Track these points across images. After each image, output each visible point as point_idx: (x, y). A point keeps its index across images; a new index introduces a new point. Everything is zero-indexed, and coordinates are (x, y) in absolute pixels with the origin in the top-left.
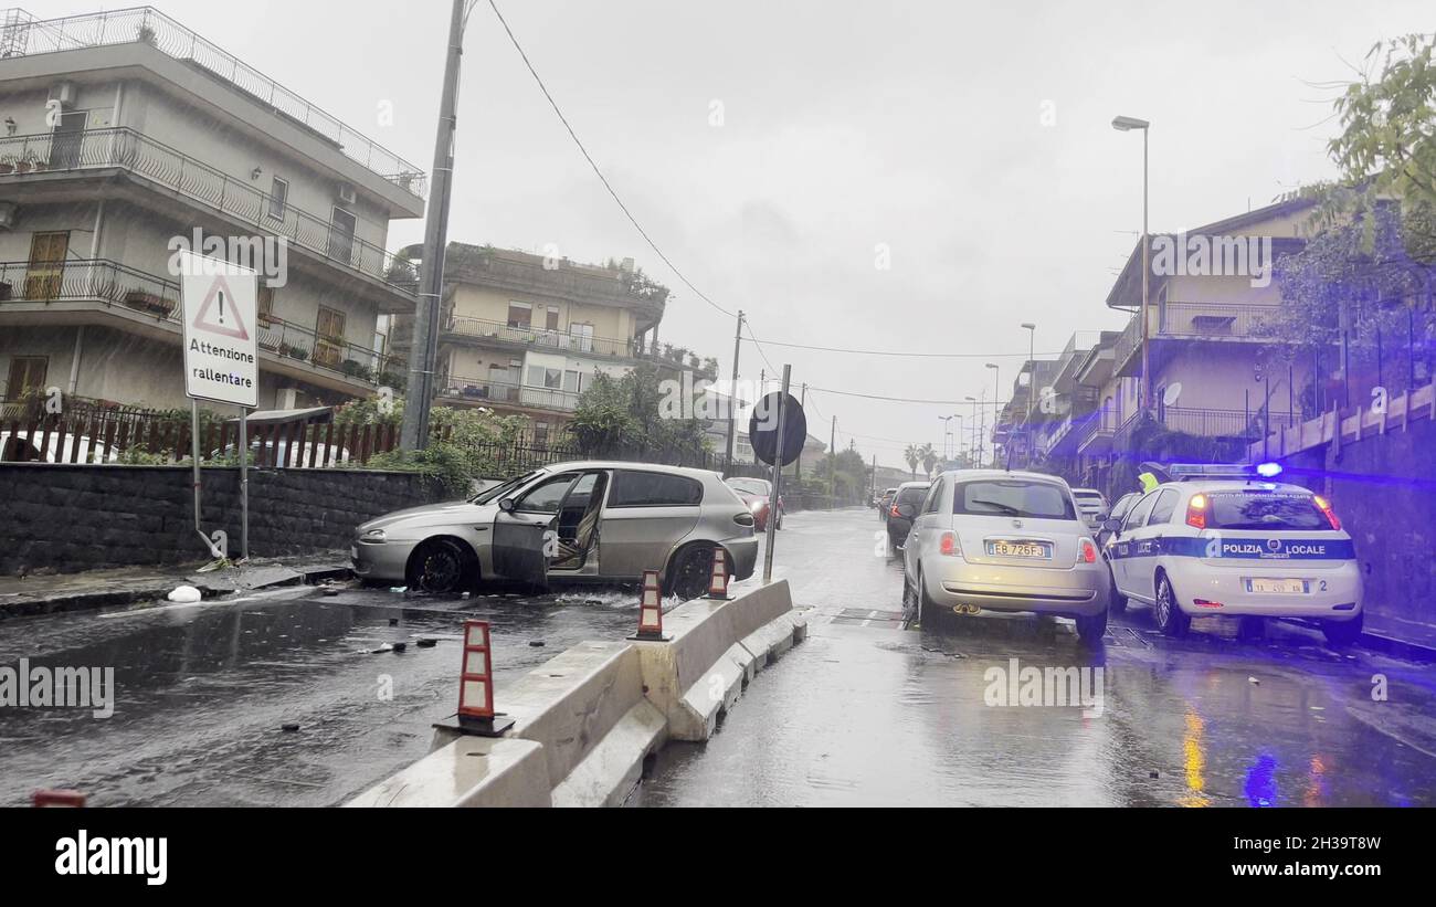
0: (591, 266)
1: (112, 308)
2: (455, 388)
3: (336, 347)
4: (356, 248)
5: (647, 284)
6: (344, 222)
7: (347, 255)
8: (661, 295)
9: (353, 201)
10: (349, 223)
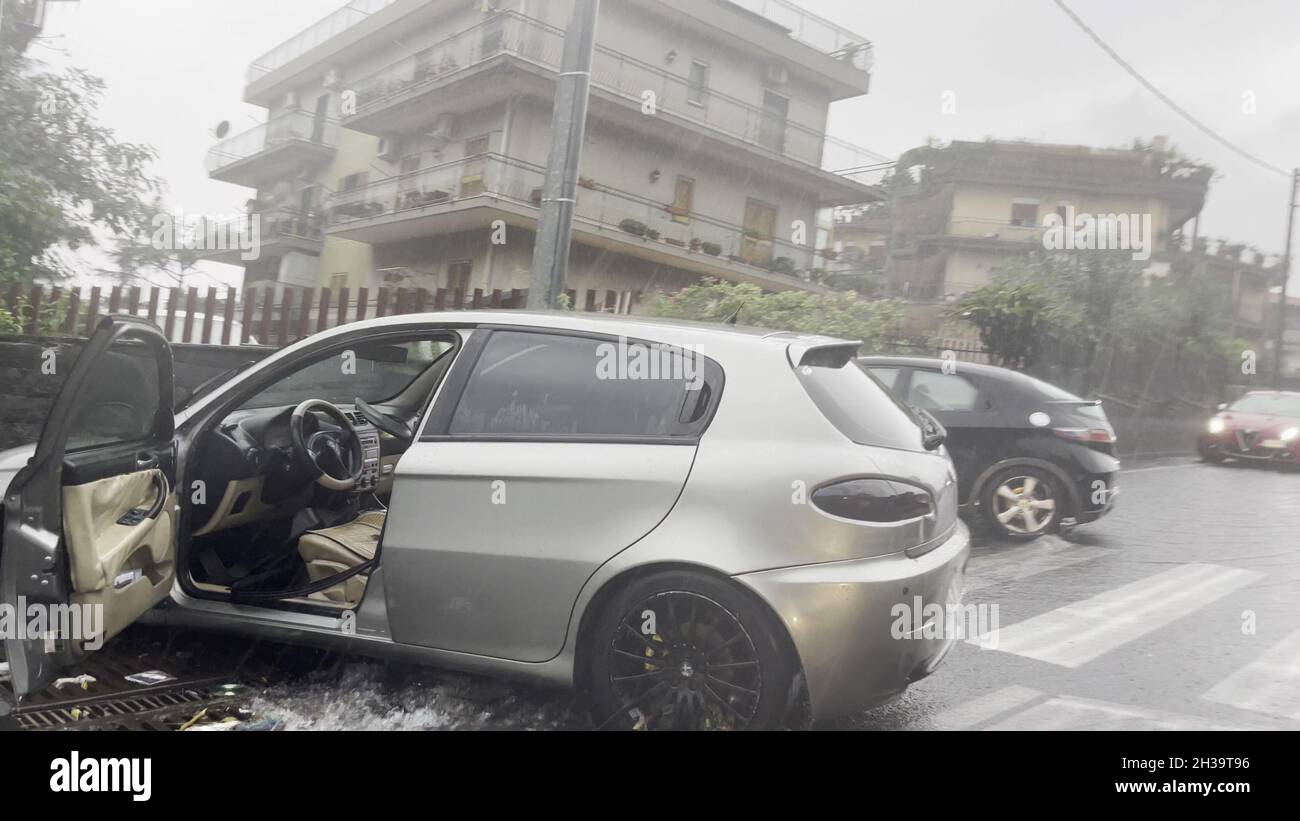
0: (1110, 150)
1: (500, 203)
2: (952, 295)
3: (754, 240)
4: (789, 132)
5: (1183, 164)
6: (776, 105)
7: (780, 142)
8: (1203, 177)
9: (784, 79)
10: (783, 105)
